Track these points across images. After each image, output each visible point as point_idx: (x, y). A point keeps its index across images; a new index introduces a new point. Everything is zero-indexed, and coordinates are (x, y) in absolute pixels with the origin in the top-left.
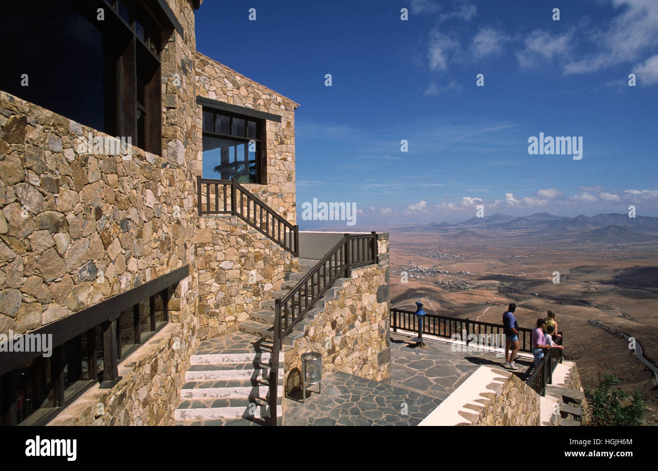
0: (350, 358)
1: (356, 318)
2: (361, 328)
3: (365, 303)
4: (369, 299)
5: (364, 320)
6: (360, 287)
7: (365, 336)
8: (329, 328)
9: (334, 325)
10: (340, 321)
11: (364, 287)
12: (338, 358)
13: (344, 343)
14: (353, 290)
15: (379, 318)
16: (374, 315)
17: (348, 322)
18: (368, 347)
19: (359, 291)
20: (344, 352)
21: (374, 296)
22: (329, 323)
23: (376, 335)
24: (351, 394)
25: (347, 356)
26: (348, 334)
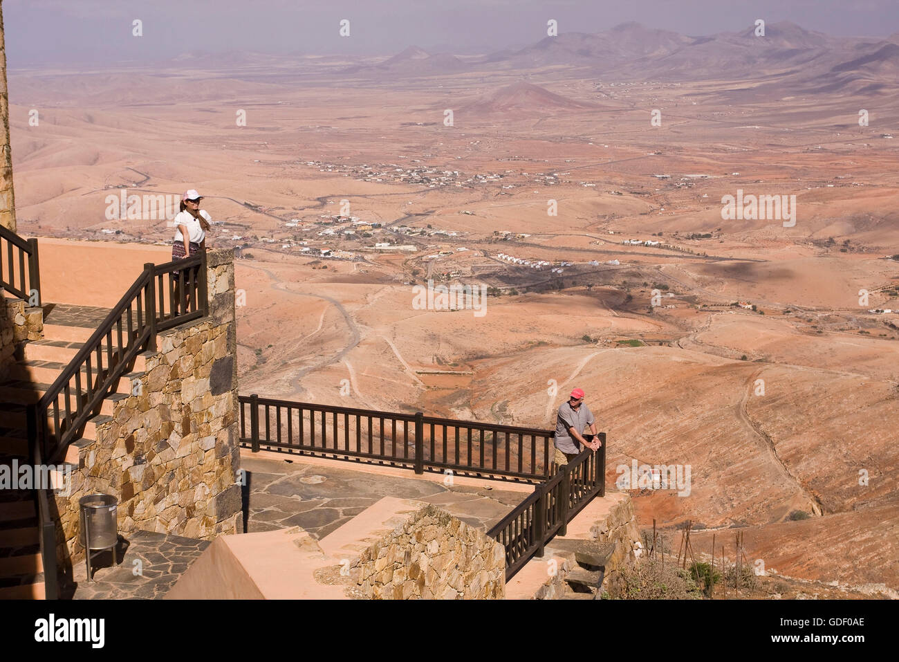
0: (162, 505)
1: (170, 428)
2: (180, 448)
3: (187, 396)
4: (195, 388)
5: (186, 432)
6: (176, 367)
7: (189, 462)
8: (120, 450)
9: (130, 444)
10: (141, 436)
11: (186, 365)
12: (140, 506)
13: (150, 480)
14: (164, 376)
15: (217, 426)
16: (205, 419)
17: (156, 437)
18: (195, 483)
19: (175, 375)
20: (151, 494)
21: (206, 383)
22: (122, 442)
23: (211, 459)
24: (170, 563)
25: (156, 501)
26: (156, 460)
